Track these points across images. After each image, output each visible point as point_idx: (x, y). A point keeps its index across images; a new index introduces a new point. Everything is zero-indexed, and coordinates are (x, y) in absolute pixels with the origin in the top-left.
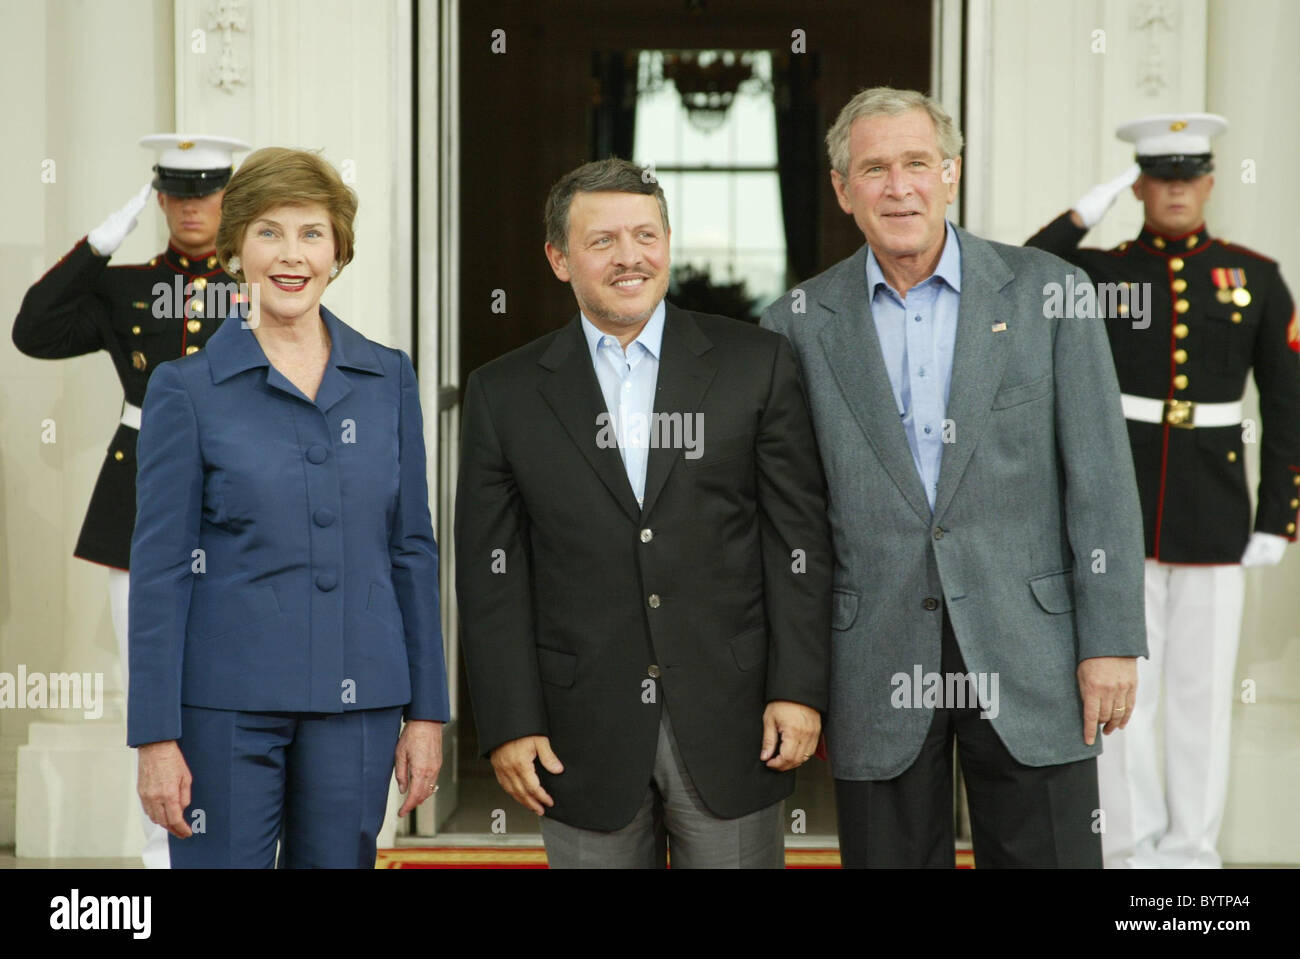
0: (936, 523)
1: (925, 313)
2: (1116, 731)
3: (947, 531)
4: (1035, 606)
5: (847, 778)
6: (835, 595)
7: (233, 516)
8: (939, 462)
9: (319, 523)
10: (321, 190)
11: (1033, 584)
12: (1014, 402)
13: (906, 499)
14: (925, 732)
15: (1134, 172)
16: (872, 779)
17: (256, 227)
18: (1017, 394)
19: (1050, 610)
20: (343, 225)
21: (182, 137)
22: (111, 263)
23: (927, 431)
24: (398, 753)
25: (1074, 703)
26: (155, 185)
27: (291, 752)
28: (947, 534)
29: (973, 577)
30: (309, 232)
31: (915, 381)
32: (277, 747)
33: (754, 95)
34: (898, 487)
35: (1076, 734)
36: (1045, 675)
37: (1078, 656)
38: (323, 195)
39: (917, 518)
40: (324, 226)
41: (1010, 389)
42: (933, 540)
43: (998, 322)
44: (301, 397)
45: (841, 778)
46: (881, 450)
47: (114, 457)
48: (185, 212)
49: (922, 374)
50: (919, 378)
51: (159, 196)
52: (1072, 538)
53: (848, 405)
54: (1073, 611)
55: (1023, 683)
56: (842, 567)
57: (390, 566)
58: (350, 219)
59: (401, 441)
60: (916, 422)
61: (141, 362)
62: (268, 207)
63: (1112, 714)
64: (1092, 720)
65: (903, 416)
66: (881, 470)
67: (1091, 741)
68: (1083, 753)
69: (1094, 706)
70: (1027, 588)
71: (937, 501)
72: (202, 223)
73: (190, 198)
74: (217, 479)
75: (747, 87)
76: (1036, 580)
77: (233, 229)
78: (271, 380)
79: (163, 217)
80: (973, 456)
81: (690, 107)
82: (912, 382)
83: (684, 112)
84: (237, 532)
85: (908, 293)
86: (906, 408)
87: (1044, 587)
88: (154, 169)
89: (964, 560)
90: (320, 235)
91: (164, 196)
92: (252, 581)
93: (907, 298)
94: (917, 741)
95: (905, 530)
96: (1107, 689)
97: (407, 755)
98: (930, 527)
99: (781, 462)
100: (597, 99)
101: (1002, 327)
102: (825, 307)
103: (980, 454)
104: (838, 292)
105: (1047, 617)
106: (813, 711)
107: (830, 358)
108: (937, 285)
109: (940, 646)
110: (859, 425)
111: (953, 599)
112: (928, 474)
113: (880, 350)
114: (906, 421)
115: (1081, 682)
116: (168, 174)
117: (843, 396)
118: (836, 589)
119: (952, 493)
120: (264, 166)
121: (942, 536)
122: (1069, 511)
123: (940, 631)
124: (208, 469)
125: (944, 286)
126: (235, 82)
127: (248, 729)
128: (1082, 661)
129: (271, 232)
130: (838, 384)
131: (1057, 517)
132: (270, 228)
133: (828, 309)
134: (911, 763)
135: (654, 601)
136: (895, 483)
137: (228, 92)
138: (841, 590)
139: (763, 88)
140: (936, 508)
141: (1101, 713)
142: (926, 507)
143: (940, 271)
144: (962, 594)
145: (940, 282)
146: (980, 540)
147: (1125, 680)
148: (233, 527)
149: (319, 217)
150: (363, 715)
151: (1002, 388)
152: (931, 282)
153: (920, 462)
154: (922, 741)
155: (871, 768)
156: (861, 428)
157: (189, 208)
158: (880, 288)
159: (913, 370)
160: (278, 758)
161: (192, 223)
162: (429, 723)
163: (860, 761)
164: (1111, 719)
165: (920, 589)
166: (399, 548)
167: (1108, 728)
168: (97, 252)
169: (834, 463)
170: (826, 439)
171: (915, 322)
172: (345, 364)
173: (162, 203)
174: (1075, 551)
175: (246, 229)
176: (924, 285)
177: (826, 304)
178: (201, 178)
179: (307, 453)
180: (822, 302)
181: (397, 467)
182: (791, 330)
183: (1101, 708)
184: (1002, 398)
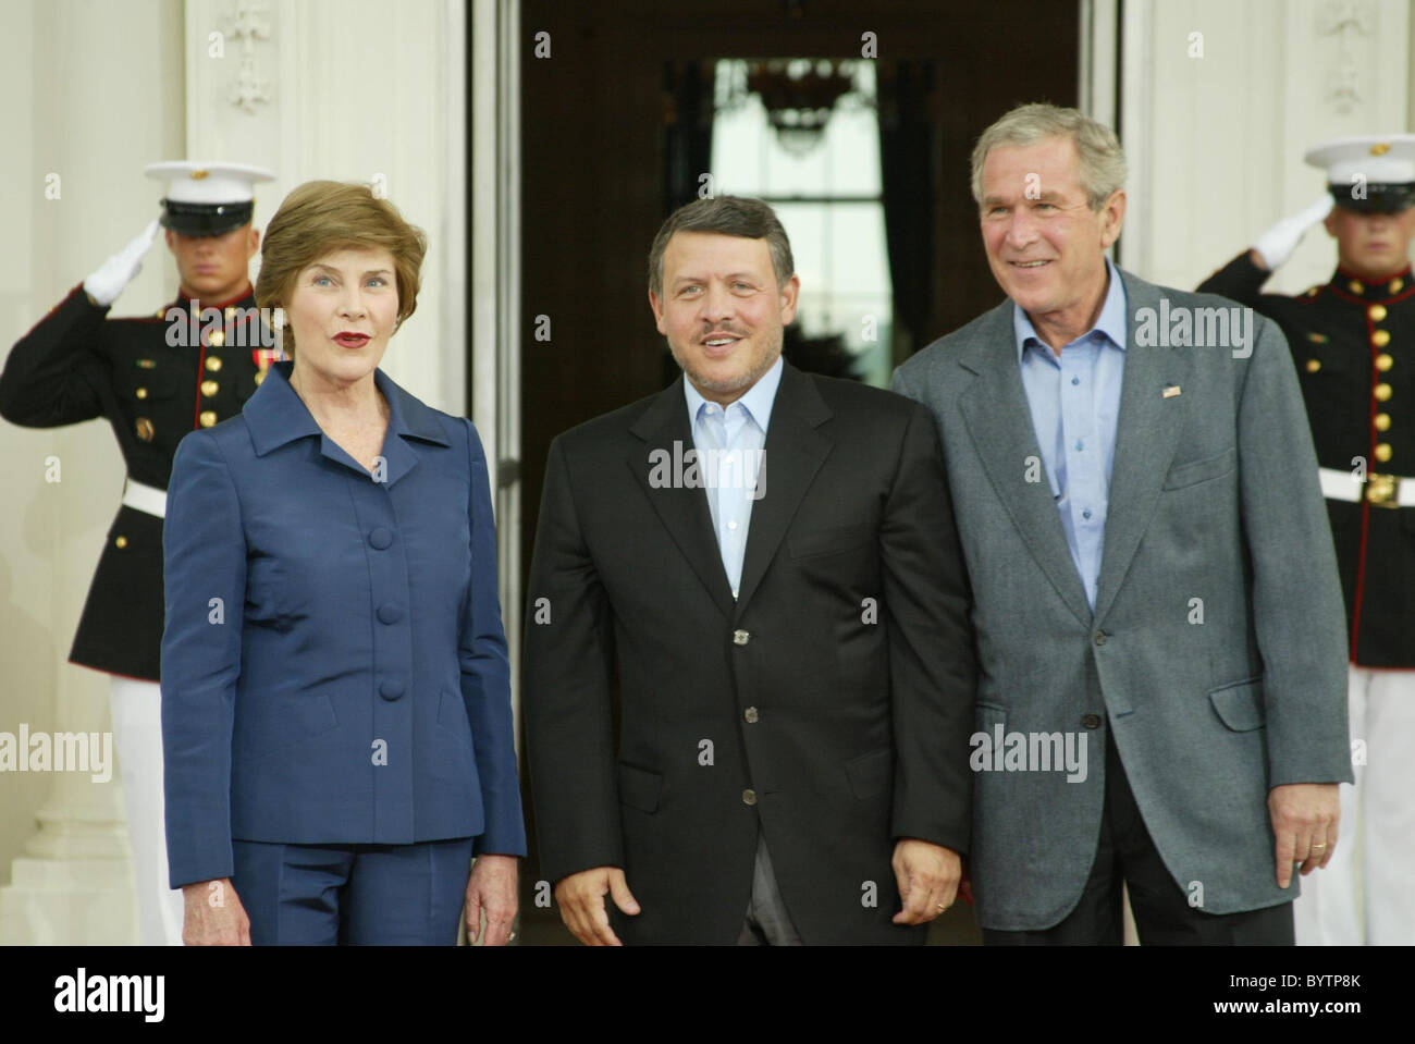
0: (1099, 625)
1: (1084, 375)
2: (1317, 871)
3: (1109, 635)
4: (1217, 723)
5: (996, 928)
6: (979, 709)
7: (284, 611)
8: (1101, 552)
9: (383, 619)
10: (384, 230)
11: (1214, 696)
12: (1189, 481)
13: (1061, 597)
14: (1087, 873)
15: (1326, 204)
16: (1025, 928)
17: (310, 273)
18: (1193, 471)
19: (1234, 727)
20: (409, 269)
21: (194, 164)
22: (111, 315)
23: (1086, 515)
24: (469, 894)
25: (1264, 837)
26: (164, 222)
27: (345, 893)
28: (1110, 639)
29: (1141, 688)
30: (371, 280)
31: (1072, 458)
32: (331, 888)
33: (854, 111)
34: (1051, 583)
35: (1267, 876)
36: (1229, 805)
37: (1269, 783)
38: (389, 237)
39: (1074, 619)
40: (388, 273)
41: (1184, 466)
42: (1094, 646)
43: (1170, 385)
44: (360, 470)
45: (990, 927)
46: (1031, 539)
47: (115, 545)
48: (199, 254)
49: (1080, 448)
50: (1077, 453)
51: (168, 235)
52: (1261, 641)
53: (993, 485)
54: (1263, 728)
55: (1204, 815)
56: (987, 676)
57: (459, 672)
58: (417, 264)
59: (471, 524)
60: (1073, 504)
61: (147, 431)
62: (327, 250)
63: (1310, 852)
64: (1286, 859)
65: (1057, 498)
66: (1032, 563)
67: (1285, 884)
68: (1275, 897)
69: (1288, 842)
70: (1207, 701)
71: (1097, 599)
72: (218, 266)
73: (203, 237)
74: (264, 567)
75: (847, 102)
76: (1219, 690)
77: (280, 277)
78: (326, 451)
79: (172, 259)
80: (1141, 545)
81: (780, 127)
82: (1068, 459)
83: (772, 134)
84: (284, 630)
85: (1063, 350)
86: (1062, 488)
87: (1225, 699)
88: (162, 203)
89: (1131, 669)
90: (384, 283)
91: (174, 235)
92: (305, 688)
93: (1062, 355)
94: (1077, 884)
95: (1062, 634)
96: (1303, 823)
97: (481, 897)
98: (1090, 630)
99: (910, 556)
100: (670, 118)
101: (1174, 391)
102: (965, 368)
103: (1148, 544)
104: (981, 350)
105: (1232, 736)
106: (948, 853)
107: (972, 429)
108: (1097, 341)
109: (1103, 771)
110: (1006, 510)
111: (1119, 716)
112: (1088, 566)
113: (1031, 419)
114: (1062, 504)
115: (1273, 814)
116: (179, 210)
117: (987, 474)
118: (979, 703)
119: (1115, 590)
120: (316, 203)
121: (1105, 641)
122: (1258, 610)
123: (1103, 754)
124: (253, 555)
125: (1106, 342)
126: (257, 100)
127: (298, 867)
128: (1273, 788)
129: (326, 278)
130: (981, 460)
131: (1243, 618)
132: (328, 275)
133: (971, 371)
134: (1070, 910)
135: (751, 715)
136: (1048, 579)
137: (249, 111)
138: (986, 704)
139: (867, 103)
140: (1097, 607)
141: (1297, 851)
142: (1085, 608)
143: (1101, 325)
144: (1129, 710)
145: (1102, 338)
146: (1149, 645)
147: (1325, 811)
148: (280, 624)
149: (383, 263)
150: (431, 846)
151: (1175, 463)
152: (1089, 339)
153: (1078, 554)
154: (1083, 885)
155: (1024, 916)
156: (1009, 514)
157: (204, 248)
158: (1029, 343)
159: (1070, 443)
160: (331, 900)
161: (206, 266)
162: (504, 858)
163: (1011, 908)
164: (1310, 857)
165: (1079, 704)
166: (470, 651)
167: (1306, 867)
168: (94, 300)
169: (977, 554)
170: (966, 523)
171: (1071, 385)
172: (408, 433)
173: (170, 243)
174: (1265, 658)
175: (298, 274)
176: (1082, 342)
177: (966, 364)
178: (216, 214)
179: (369, 537)
180: (962, 361)
181: (469, 554)
182: (926, 394)
183: (1297, 844)
184: (1175, 476)
